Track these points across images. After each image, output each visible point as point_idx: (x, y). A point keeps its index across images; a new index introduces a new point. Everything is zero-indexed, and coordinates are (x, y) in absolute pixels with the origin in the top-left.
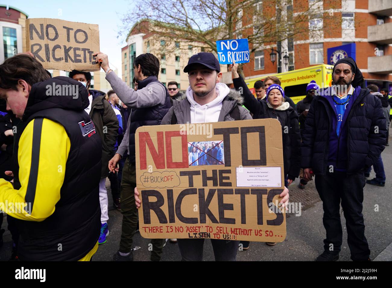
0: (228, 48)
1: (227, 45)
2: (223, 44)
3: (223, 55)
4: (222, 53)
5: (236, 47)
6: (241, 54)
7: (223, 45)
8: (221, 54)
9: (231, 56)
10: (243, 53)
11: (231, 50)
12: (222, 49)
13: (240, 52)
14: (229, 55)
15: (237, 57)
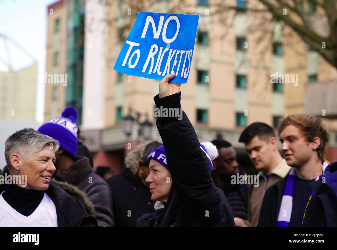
0: (156, 36)
1: (157, 27)
2: (150, 22)
3: (138, 52)
4: (138, 45)
5: (173, 36)
6: (179, 55)
7: (150, 24)
8: (135, 48)
9: (156, 57)
10: (183, 54)
11: (160, 42)
12: (143, 36)
13: (178, 52)
14: (151, 55)
15: (168, 64)
